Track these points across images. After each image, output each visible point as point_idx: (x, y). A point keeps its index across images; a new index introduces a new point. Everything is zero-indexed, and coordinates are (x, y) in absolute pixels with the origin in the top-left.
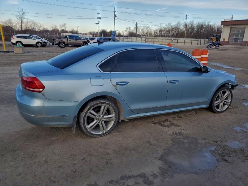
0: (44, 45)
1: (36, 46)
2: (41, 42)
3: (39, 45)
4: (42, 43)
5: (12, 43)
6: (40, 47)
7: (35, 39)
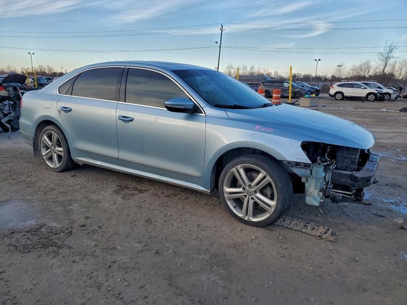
0: (380, 98)
1: (365, 99)
2: (376, 92)
3: (372, 97)
4: (378, 94)
5: (330, 95)
6: (374, 101)
7: (365, 88)
